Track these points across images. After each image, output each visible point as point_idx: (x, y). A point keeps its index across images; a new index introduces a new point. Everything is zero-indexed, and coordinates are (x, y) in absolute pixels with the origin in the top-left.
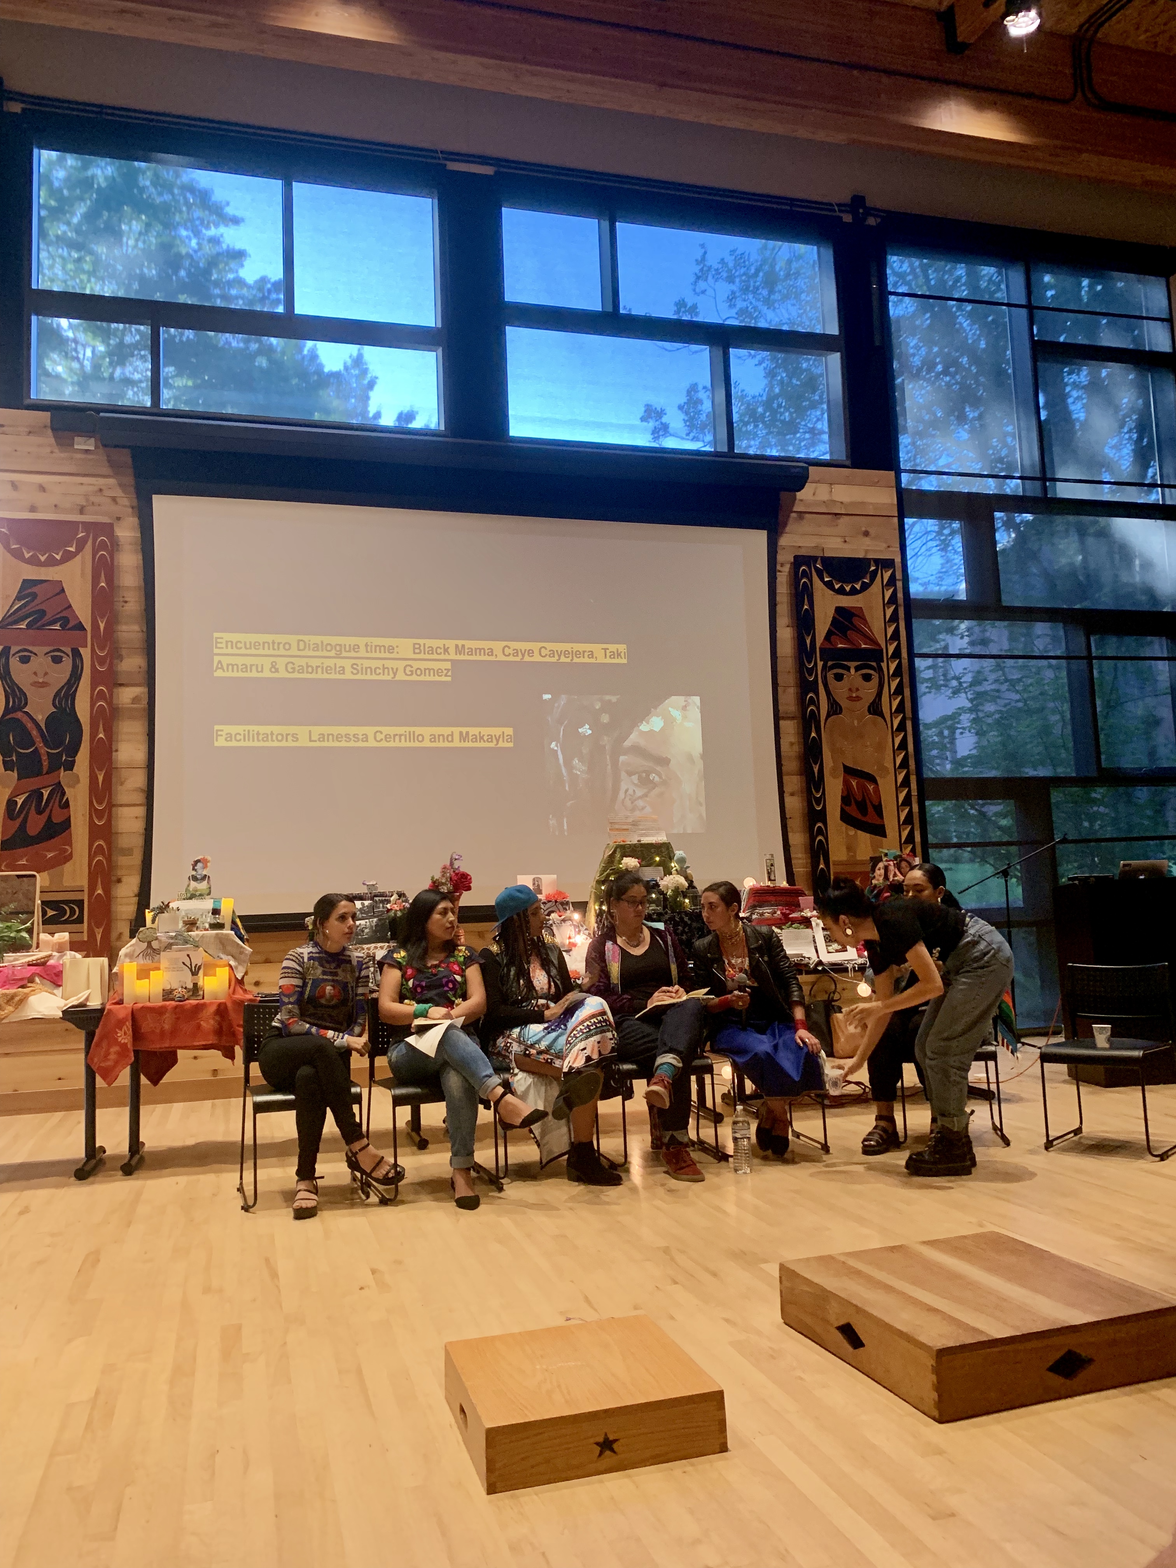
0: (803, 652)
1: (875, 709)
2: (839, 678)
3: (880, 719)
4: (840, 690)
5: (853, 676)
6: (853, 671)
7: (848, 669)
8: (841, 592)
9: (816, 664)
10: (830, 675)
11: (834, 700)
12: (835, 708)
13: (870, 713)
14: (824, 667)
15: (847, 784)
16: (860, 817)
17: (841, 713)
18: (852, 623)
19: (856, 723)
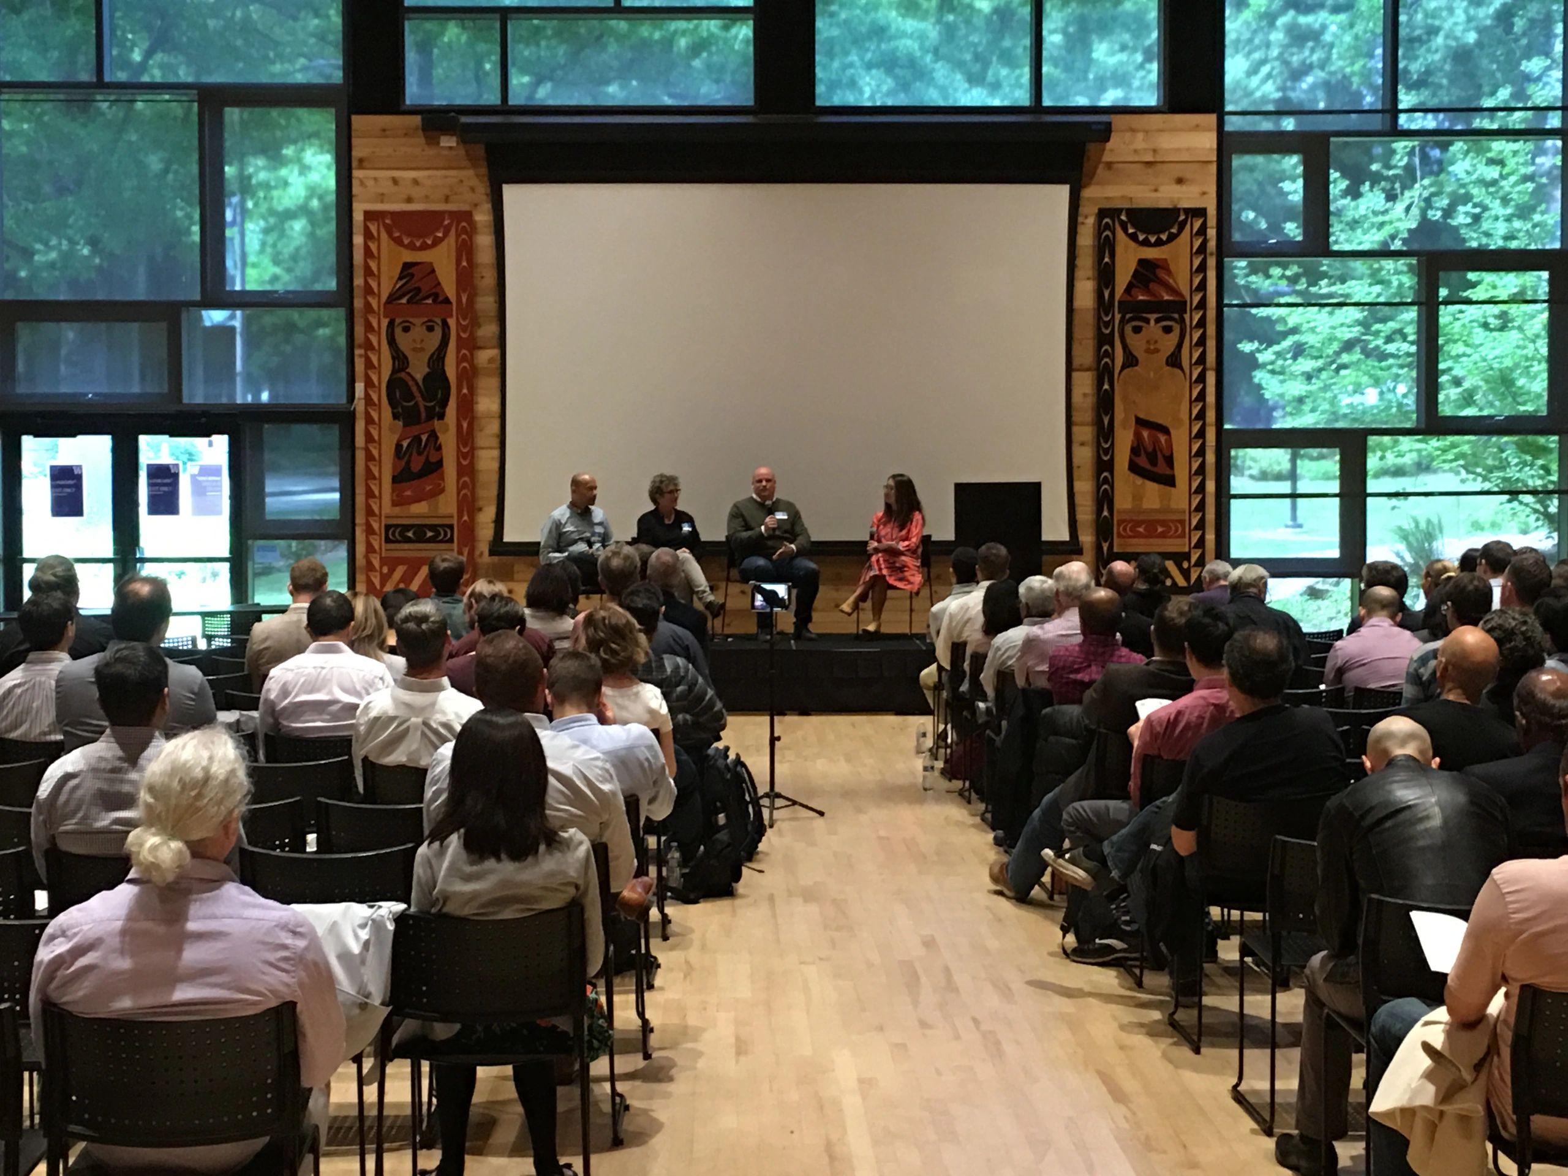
0: (1103, 305)
1: (1174, 361)
2: (1137, 330)
3: (1179, 371)
4: (1137, 343)
5: (1153, 329)
6: (1152, 322)
7: (1147, 321)
8: (1146, 243)
9: (1113, 316)
10: (1128, 329)
11: (1131, 354)
12: (1131, 361)
13: (1167, 364)
14: (1122, 320)
15: (1137, 435)
16: (1148, 467)
17: (1136, 365)
18: (1154, 274)
19: (1152, 374)
